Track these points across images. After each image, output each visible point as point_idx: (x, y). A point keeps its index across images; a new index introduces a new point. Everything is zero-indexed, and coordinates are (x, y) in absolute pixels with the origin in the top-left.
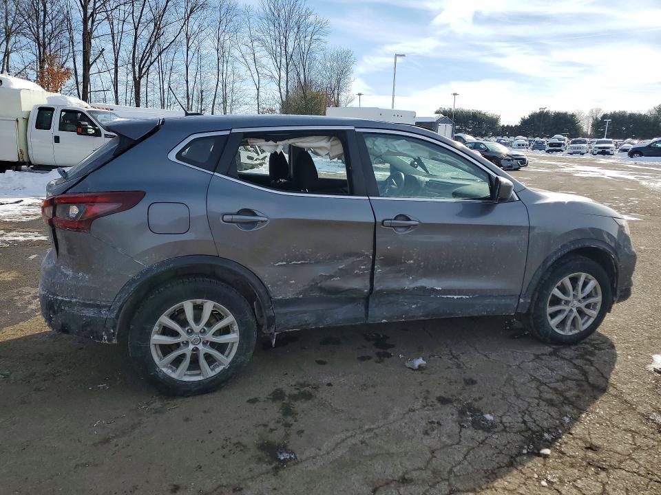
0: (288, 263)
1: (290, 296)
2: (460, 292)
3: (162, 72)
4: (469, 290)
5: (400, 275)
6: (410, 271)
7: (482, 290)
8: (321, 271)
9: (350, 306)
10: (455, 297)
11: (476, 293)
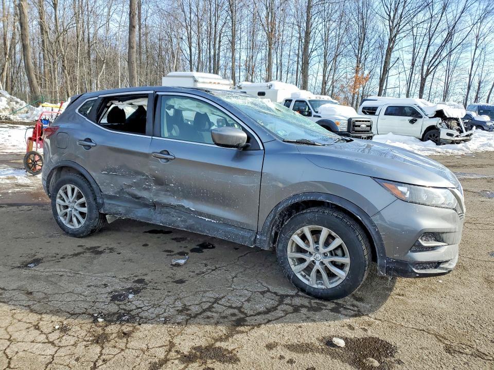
0: (109, 173)
1: (111, 194)
2: (209, 216)
3: (449, 70)
4: (215, 216)
5: (169, 194)
6: (173, 192)
7: (224, 219)
8: (125, 182)
9: (146, 209)
10: (207, 219)
11: (220, 220)
